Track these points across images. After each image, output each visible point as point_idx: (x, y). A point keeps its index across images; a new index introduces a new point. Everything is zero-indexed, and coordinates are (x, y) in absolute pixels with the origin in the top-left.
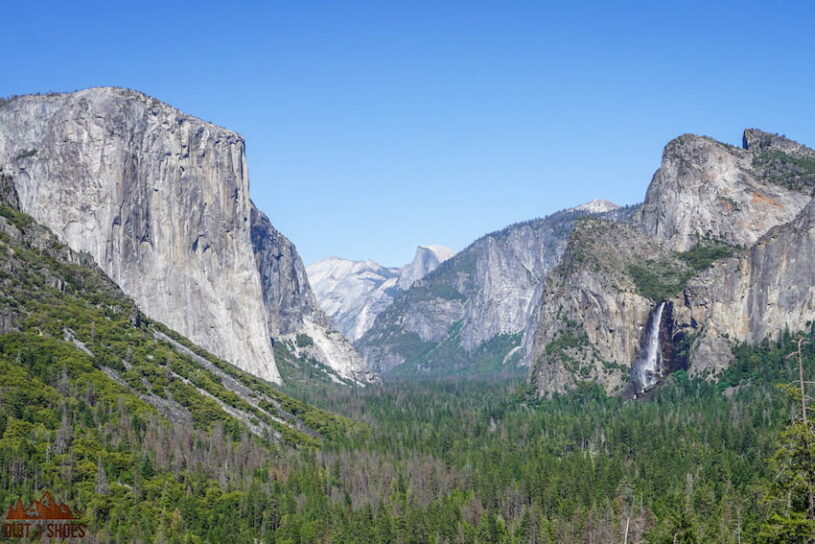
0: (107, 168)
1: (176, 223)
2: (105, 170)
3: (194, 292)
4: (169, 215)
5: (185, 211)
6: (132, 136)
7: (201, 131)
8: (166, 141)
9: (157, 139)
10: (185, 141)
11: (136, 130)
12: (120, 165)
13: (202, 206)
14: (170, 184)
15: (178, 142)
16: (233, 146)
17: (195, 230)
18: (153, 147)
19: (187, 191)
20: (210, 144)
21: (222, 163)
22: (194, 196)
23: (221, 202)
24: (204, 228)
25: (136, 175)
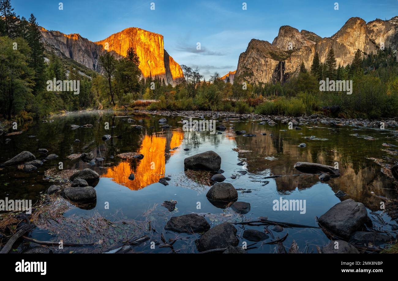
1: (143, 56)
2: (124, 44)
3: (147, 73)
4: (141, 54)
5: (145, 53)
6: (132, 36)
7: (150, 34)
8: (141, 36)
9: (139, 36)
10: (146, 36)
11: (133, 35)
12: (128, 43)
13: (150, 52)
14: (142, 46)
15: (144, 36)
16: (159, 37)
17: (148, 57)
18: (138, 38)
19: (146, 48)
20: (153, 37)
21: (156, 41)
22: (148, 49)
23: (155, 51)
24: (151, 57)
25: (133, 45)
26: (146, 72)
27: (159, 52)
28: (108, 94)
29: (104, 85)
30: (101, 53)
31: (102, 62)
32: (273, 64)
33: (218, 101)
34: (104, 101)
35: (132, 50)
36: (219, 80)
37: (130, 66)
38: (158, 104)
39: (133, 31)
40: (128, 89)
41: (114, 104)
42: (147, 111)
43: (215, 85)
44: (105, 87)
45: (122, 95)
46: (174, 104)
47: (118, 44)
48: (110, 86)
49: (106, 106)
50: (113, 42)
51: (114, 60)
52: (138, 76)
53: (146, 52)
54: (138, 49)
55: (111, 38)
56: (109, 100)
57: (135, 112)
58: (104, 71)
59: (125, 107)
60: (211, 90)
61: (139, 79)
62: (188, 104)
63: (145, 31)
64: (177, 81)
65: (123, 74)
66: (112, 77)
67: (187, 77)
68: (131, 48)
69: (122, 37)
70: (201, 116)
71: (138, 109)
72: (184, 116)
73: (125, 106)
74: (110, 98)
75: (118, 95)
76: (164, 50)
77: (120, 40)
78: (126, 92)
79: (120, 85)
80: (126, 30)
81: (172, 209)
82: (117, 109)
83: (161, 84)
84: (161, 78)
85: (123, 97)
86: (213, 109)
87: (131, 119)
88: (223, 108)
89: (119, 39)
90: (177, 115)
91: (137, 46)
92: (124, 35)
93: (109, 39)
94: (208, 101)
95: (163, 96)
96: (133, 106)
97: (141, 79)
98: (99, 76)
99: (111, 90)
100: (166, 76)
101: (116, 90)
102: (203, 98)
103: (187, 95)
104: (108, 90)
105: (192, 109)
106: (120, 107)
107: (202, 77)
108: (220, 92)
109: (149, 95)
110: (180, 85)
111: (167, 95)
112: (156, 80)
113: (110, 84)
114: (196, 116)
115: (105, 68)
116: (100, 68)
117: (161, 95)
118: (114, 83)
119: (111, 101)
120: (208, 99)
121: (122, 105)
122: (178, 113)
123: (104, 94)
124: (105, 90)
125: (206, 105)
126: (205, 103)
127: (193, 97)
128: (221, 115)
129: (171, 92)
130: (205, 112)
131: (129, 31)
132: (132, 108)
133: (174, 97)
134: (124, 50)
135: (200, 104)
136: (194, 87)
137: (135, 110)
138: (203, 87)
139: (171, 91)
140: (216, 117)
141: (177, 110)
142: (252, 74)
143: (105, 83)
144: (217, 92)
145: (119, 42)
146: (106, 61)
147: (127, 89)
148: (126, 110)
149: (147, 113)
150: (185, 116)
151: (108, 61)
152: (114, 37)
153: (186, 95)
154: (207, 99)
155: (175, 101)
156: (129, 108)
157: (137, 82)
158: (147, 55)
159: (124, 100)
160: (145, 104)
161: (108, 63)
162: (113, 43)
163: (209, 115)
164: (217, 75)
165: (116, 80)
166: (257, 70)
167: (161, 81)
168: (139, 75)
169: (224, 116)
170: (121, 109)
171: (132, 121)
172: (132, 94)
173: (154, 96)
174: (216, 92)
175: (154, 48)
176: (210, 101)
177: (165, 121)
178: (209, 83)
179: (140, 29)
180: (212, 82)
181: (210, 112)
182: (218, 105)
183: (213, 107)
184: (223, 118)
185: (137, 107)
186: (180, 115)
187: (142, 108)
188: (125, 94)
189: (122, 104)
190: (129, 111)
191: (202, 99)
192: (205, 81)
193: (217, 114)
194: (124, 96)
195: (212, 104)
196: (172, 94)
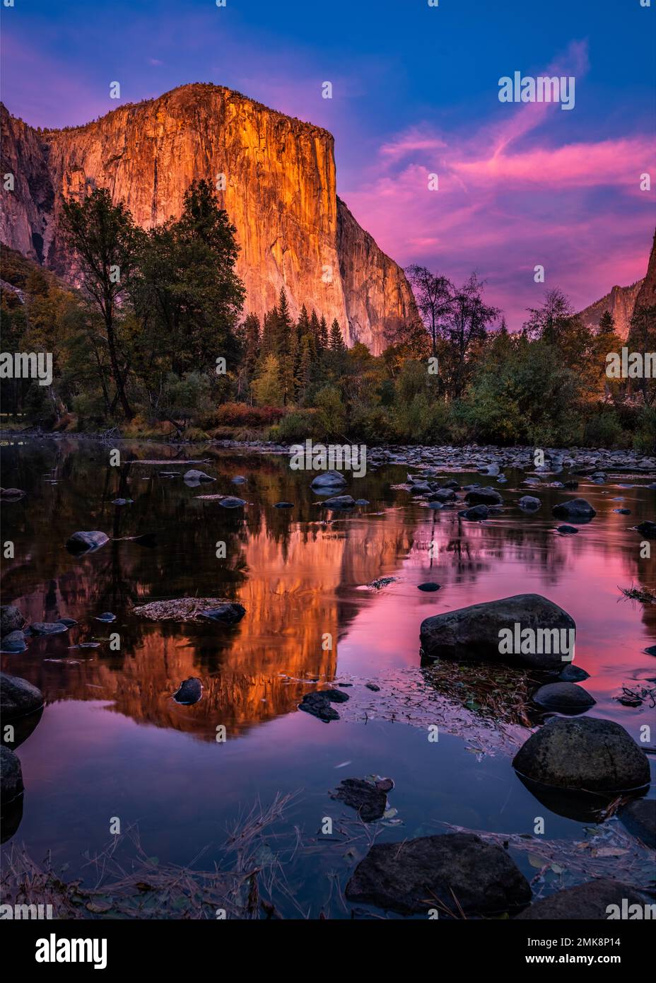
0: (176, 159)
1: (252, 222)
2: (174, 162)
3: (269, 296)
4: (245, 214)
5: (262, 210)
6: (207, 128)
7: (282, 123)
8: (243, 133)
9: (234, 131)
10: (263, 133)
11: (211, 122)
12: (189, 155)
13: (281, 206)
14: (247, 180)
15: (255, 134)
16: (317, 141)
17: (273, 230)
18: (230, 141)
19: (265, 189)
20: (290, 137)
21: (304, 159)
22: (272, 194)
23: (303, 203)
24: (283, 230)
25: (209, 168)
26: (265, 294)
27: (317, 210)
28: (103, 369)
29: (84, 332)
30: (72, 190)
31: (76, 229)
33: (559, 408)
34: (82, 396)
35: (206, 193)
36: (566, 324)
37: (199, 261)
38: (314, 420)
39: (208, 104)
40: (191, 356)
41: (130, 414)
42: (268, 445)
43: (549, 348)
44: (88, 339)
45: (165, 380)
46: (377, 420)
47: (148, 160)
48: (111, 338)
49: (92, 418)
50: (122, 143)
51: (129, 229)
52: (230, 306)
53: (266, 206)
54: (229, 191)
55: (117, 124)
56: (105, 394)
57: (220, 447)
58: (83, 269)
59: (176, 424)
60: (531, 368)
61: (234, 317)
62: (435, 422)
63: (260, 108)
64: (392, 333)
65: (168, 292)
66: (119, 299)
67: (430, 315)
68: (203, 182)
69: (164, 125)
70: (488, 467)
71: (230, 437)
72: (417, 463)
73: (178, 422)
74: (113, 385)
75: (146, 378)
76: (338, 199)
77: (153, 139)
78: (180, 368)
79: (155, 338)
80: (178, 93)
81: (373, 810)
82: (140, 430)
83: (325, 344)
84: (326, 316)
85: (168, 387)
86: (537, 439)
87: (198, 474)
88: (580, 434)
89: (151, 133)
90: (389, 459)
92: (170, 120)
93: (104, 127)
94: (517, 410)
95: (333, 390)
96: (209, 425)
97: (242, 319)
98: (61, 290)
99: (113, 354)
100: (348, 309)
101: (136, 354)
102: (495, 398)
103: (429, 385)
104: (102, 356)
105: (448, 441)
106: (153, 426)
107: (492, 313)
108: (570, 373)
109: (278, 385)
110: (401, 347)
111: (347, 384)
112: (307, 325)
113: (110, 331)
114: (468, 466)
115: (90, 259)
116: (64, 258)
117: (324, 385)
118: (131, 329)
119: (116, 399)
120: (517, 402)
121: (163, 417)
122: (393, 452)
123: (85, 367)
124: (87, 350)
125: (508, 424)
126: (505, 416)
127: (453, 393)
128: (572, 461)
129: (366, 375)
130: (503, 449)
131: (192, 102)
132: (205, 429)
133: (378, 392)
134: (171, 188)
135: (484, 419)
136: (461, 357)
137: (220, 437)
138: (496, 354)
139: (366, 369)
140: (551, 470)
141: (391, 442)
143: (89, 323)
144: (559, 374)
145: (150, 148)
146: (91, 227)
147: (183, 355)
148: (178, 436)
149: (264, 451)
150: (421, 466)
151: (103, 231)
152: (129, 122)
153: (425, 386)
154: (515, 400)
155: (382, 409)
156: (195, 432)
157: (228, 329)
158: (269, 219)
159: (173, 398)
160: (258, 418)
161: (104, 240)
162: (125, 149)
163: (523, 462)
164: (560, 304)
165: (137, 316)
167: (324, 329)
168: (235, 304)
169: (586, 464)
170: (158, 432)
171: (202, 479)
172: (205, 375)
173: (296, 386)
174: (553, 375)
175: (297, 190)
176: (524, 407)
177: (338, 481)
178: (524, 338)
179: (237, 97)
180: (534, 332)
181: (528, 449)
182: (561, 422)
183: (540, 431)
184: (581, 472)
185: (228, 428)
186: (398, 459)
187: (249, 432)
188: (176, 376)
189: (163, 413)
190: (194, 441)
191: (491, 400)
192: (504, 331)
193: (555, 459)
194: (174, 384)
195: (536, 418)
196: (368, 381)
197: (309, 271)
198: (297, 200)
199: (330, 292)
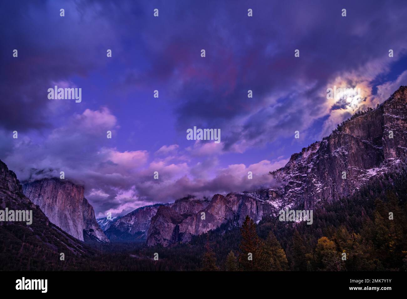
1: (64, 200)
4: (62, 198)
5: (67, 197)
13: (71, 196)
22: (69, 194)
24: (71, 202)
25: (56, 187)
26: (64, 216)
27: (79, 198)
32: (172, 227)
54: (59, 193)
76: (84, 197)
91: (59, 189)
142: (159, 233)
158: (68, 199)
166: (163, 230)
175: (75, 193)
197: (75, 211)
198: (75, 195)
199: (80, 216)
